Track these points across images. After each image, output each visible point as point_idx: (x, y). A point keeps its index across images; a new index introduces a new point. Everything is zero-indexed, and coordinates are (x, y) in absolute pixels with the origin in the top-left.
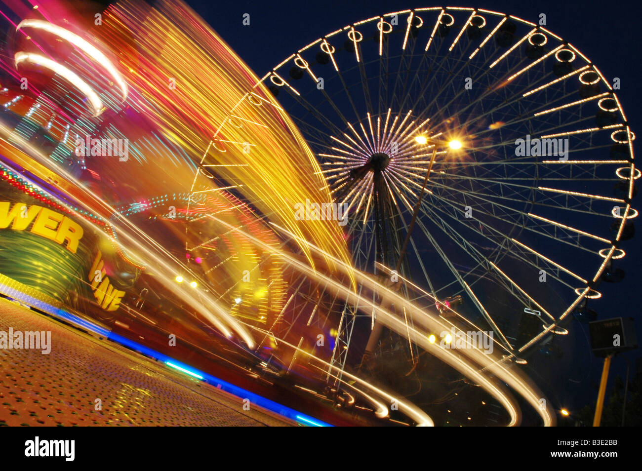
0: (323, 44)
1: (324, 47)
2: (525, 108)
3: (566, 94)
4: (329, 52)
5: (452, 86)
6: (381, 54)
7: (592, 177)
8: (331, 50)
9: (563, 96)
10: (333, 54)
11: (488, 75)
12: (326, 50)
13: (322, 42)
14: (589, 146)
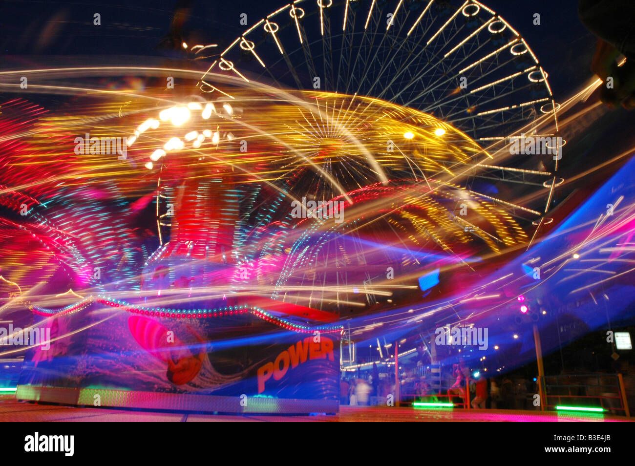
0: (242, 42)
1: (244, 45)
2: (449, 67)
3: (480, 46)
4: (251, 49)
5: (377, 59)
6: (302, 42)
7: (521, 118)
8: (251, 46)
9: (478, 47)
10: (254, 49)
11: (407, 43)
12: (247, 47)
13: (241, 40)
14: (511, 90)
